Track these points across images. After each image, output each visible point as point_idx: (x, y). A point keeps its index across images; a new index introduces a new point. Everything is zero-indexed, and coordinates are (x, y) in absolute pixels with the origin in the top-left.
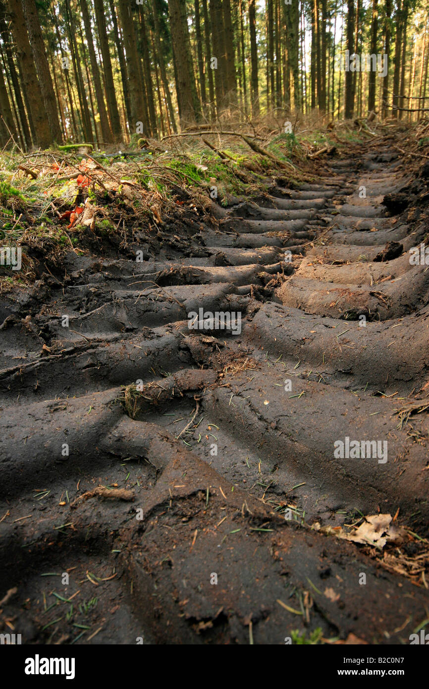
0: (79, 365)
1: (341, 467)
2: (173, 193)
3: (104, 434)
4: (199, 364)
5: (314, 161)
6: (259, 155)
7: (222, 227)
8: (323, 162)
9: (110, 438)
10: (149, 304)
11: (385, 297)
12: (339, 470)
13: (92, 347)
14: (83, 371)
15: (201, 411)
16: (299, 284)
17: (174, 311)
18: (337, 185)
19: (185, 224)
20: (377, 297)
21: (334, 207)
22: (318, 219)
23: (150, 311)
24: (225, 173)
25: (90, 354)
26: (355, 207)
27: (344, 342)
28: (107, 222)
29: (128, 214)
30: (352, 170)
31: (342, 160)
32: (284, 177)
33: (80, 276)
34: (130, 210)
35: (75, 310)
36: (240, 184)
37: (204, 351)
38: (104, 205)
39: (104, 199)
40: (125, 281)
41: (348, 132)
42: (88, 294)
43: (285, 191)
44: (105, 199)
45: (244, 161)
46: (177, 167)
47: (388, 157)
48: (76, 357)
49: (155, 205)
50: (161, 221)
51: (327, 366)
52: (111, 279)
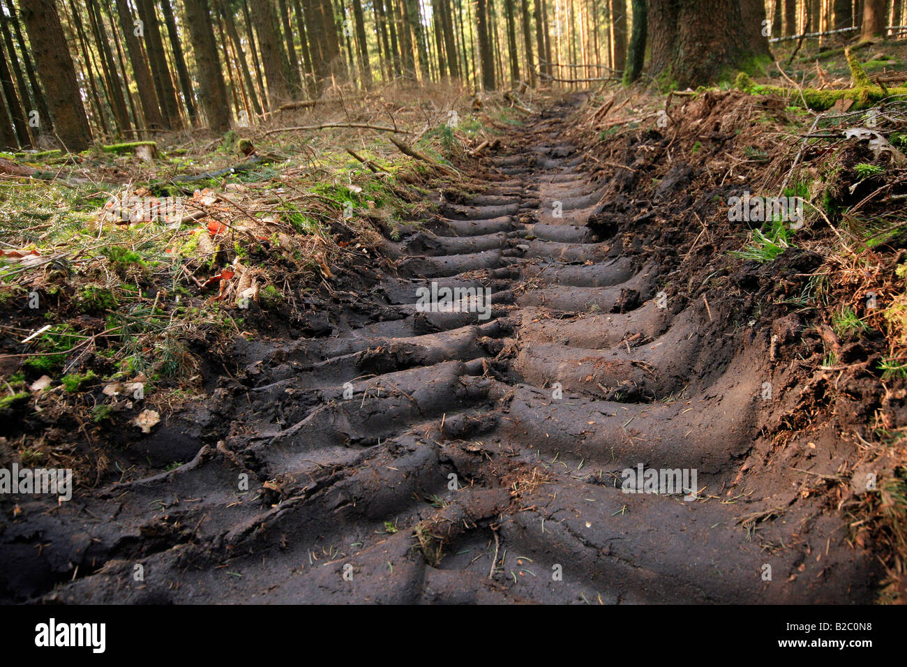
0: (329, 505)
1: (699, 589)
2: (332, 232)
3: (419, 595)
4: (466, 479)
5: (478, 159)
6: (415, 161)
7: (401, 271)
8: (487, 159)
9: (426, 599)
10: (374, 404)
11: (651, 368)
12: (698, 593)
13: (338, 478)
14: (336, 511)
15: (502, 542)
16: (540, 353)
17: (403, 408)
18: (517, 195)
19: (359, 273)
20: (641, 368)
21: (523, 228)
22: (511, 246)
23: (375, 413)
24: (383, 193)
25: (341, 488)
26: (550, 226)
27: (633, 433)
28: (272, 288)
29: (290, 272)
30: (524, 169)
31: (509, 155)
32: (451, 189)
33: (261, 371)
34: (291, 267)
35: (271, 422)
36: (403, 204)
37: (471, 462)
38: (258, 263)
39: (257, 255)
40: (318, 369)
41: (498, 109)
42: (282, 396)
43: (459, 208)
44: (259, 254)
45: (399, 172)
46: (326, 193)
47: (564, 151)
48: (323, 495)
49: (319, 254)
50: (331, 275)
51: (619, 463)
52: (301, 371)
